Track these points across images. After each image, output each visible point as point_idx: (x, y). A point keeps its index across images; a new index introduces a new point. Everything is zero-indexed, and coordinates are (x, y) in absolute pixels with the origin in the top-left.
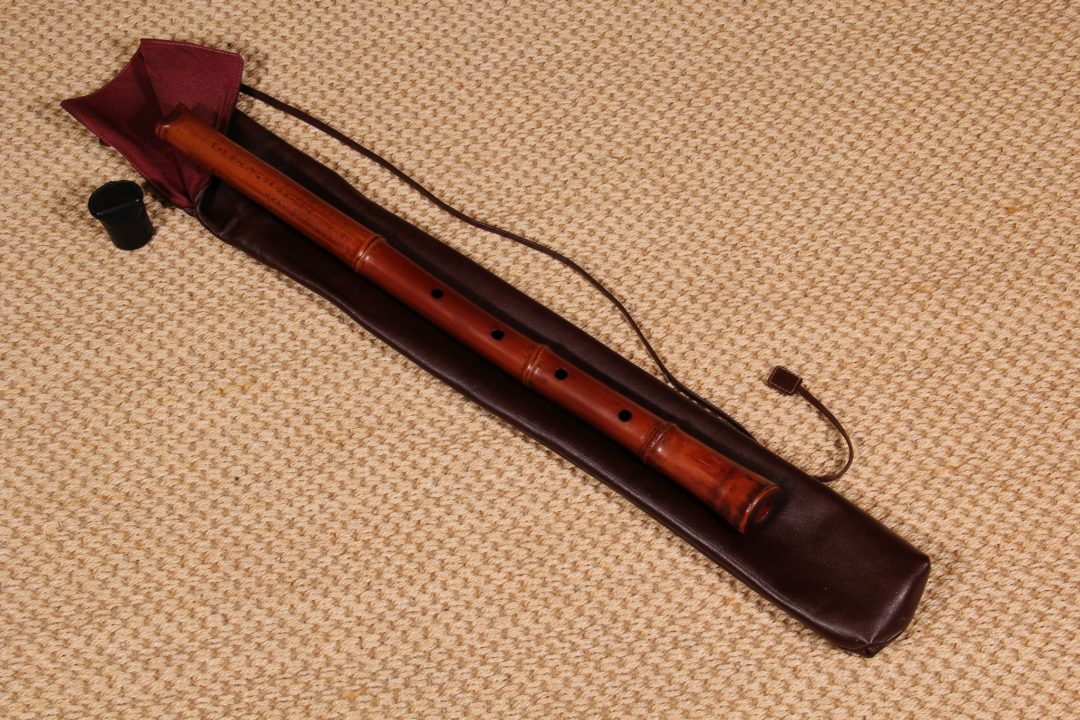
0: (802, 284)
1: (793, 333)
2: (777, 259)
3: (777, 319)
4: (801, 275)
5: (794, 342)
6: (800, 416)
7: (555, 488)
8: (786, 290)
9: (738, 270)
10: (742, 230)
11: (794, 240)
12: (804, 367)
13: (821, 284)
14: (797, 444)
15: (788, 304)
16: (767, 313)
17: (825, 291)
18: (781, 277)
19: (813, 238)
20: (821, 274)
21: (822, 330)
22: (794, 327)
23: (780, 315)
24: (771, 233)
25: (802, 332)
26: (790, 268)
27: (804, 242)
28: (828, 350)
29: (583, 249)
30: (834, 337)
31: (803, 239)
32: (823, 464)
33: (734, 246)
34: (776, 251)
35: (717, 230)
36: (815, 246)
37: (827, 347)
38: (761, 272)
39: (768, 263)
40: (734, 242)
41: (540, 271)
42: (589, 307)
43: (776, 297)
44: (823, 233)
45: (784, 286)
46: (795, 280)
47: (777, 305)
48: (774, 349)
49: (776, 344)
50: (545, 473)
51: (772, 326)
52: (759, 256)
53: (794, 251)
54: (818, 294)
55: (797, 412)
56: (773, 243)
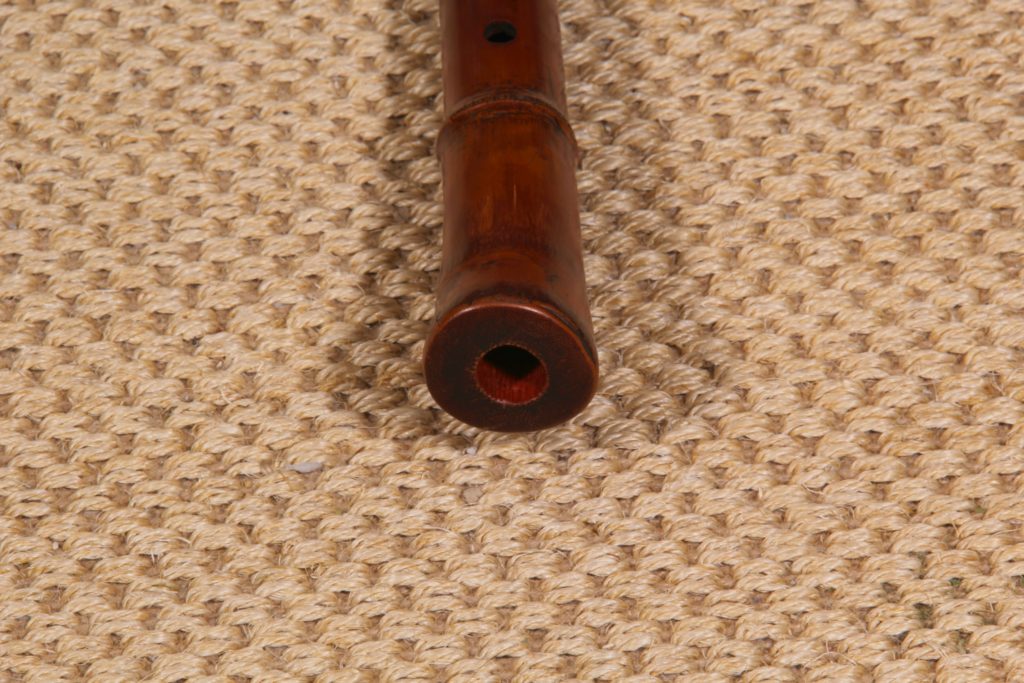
0: (907, 179)
1: (858, 298)
2: (840, 116)
3: (815, 261)
4: (905, 156)
5: (862, 321)
6: (850, 509)
7: (83, 656)
8: (855, 191)
9: (723, 136)
10: (751, 39)
11: (898, 70)
12: (881, 387)
13: (964, 183)
14: (829, 580)
15: (858, 226)
16: (793, 245)
17: (971, 198)
18: (845, 158)
19: (957, 67)
20: (967, 154)
21: (948, 296)
22: (865, 282)
23: (828, 252)
24: (832, 52)
25: (885, 298)
26: (875, 136)
27: (931, 76)
28: (960, 346)
29: (283, 64)
30: (979, 317)
31: (929, 67)
32: (903, 637)
33: (721, 80)
34: (841, 94)
35: (676, 37)
36: (965, 86)
37: (956, 337)
38: (790, 143)
39: (816, 123)
40: (720, 69)
41: (144, 110)
42: (274, 206)
43: (825, 207)
44: (988, 53)
45: (851, 182)
46: (887, 167)
47: (822, 227)
48: (797, 338)
49: (806, 324)
50: (65, 616)
51: (800, 279)
52: (791, 102)
53: (895, 98)
54: (948, 205)
55: (842, 499)
56: (837, 74)
